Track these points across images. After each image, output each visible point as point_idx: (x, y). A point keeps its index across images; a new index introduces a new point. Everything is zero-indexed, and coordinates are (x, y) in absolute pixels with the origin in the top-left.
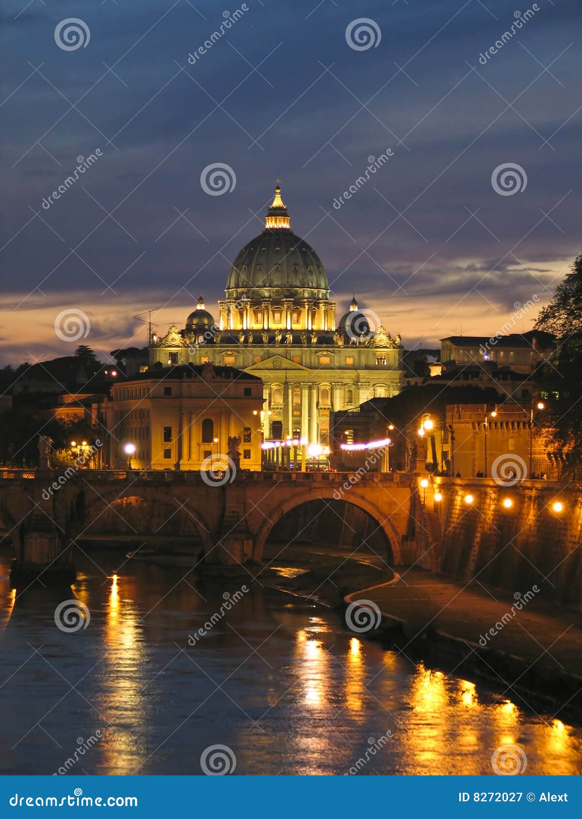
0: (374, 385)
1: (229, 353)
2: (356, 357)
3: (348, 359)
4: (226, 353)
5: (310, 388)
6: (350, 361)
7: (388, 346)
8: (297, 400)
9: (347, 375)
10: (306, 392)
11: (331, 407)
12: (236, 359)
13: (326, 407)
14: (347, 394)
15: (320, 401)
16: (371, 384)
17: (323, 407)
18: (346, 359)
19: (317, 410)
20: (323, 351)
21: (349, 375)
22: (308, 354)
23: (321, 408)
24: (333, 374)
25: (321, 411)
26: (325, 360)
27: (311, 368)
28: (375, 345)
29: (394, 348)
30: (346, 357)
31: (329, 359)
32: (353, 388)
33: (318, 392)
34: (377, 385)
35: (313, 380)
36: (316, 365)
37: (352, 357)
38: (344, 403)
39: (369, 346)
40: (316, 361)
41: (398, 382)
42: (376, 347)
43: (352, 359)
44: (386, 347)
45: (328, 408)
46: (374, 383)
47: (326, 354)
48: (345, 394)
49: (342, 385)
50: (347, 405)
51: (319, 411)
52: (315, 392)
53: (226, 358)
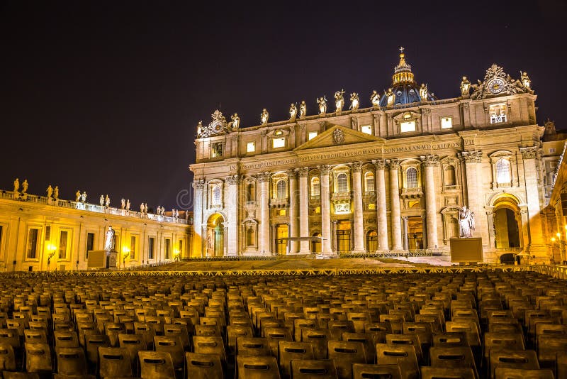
0: (489, 155)
1: (279, 133)
2: (457, 116)
3: (443, 120)
4: (274, 134)
5: (389, 168)
6: (447, 124)
7: (508, 92)
8: (369, 189)
9: (443, 143)
10: (382, 174)
11: (421, 193)
12: (286, 140)
13: (415, 193)
14: (447, 174)
15: (405, 186)
16: (485, 152)
17: (410, 194)
18: (440, 121)
19: (402, 200)
20: (404, 112)
21: (447, 142)
22: (382, 119)
23: (407, 197)
24: (421, 144)
25: (407, 200)
26: (408, 127)
27: (387, 138)
28: (485, 95)
29: (518, 92)
30: (440, 118)
31: (413, 123)
32: (455, 163)
33: (402, 174)
34: (495, 154)
35: (392, 155)
36: (395, 133)
37: (449, 117)
38: (443, 184)
39: (476, 97)
40: (395, 129)
41: (531, 143)
42: (487, 97)
43: (450, 119)
44: (506, 95)
45: (418, 196)
46: (490, 151)
47: (409, 116)
48: (442, 174)
49: (438, 159)
50: (449, 188)
51: (404, 202)
52: (395, 172)
53: (275, 141)
